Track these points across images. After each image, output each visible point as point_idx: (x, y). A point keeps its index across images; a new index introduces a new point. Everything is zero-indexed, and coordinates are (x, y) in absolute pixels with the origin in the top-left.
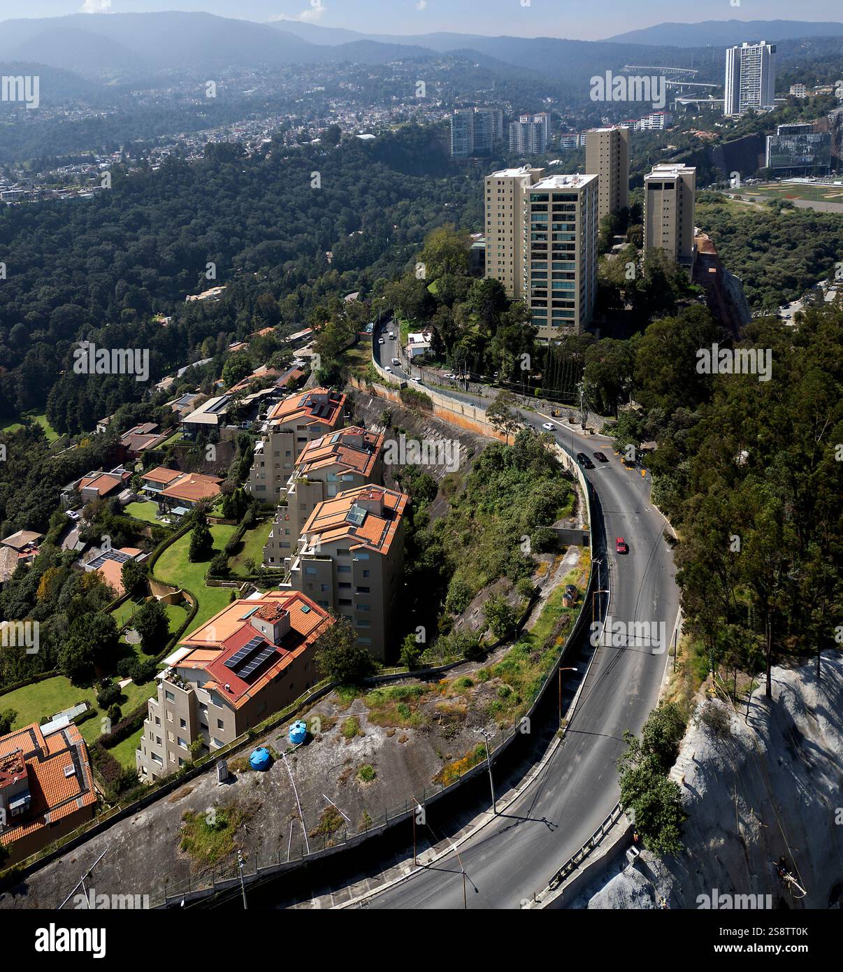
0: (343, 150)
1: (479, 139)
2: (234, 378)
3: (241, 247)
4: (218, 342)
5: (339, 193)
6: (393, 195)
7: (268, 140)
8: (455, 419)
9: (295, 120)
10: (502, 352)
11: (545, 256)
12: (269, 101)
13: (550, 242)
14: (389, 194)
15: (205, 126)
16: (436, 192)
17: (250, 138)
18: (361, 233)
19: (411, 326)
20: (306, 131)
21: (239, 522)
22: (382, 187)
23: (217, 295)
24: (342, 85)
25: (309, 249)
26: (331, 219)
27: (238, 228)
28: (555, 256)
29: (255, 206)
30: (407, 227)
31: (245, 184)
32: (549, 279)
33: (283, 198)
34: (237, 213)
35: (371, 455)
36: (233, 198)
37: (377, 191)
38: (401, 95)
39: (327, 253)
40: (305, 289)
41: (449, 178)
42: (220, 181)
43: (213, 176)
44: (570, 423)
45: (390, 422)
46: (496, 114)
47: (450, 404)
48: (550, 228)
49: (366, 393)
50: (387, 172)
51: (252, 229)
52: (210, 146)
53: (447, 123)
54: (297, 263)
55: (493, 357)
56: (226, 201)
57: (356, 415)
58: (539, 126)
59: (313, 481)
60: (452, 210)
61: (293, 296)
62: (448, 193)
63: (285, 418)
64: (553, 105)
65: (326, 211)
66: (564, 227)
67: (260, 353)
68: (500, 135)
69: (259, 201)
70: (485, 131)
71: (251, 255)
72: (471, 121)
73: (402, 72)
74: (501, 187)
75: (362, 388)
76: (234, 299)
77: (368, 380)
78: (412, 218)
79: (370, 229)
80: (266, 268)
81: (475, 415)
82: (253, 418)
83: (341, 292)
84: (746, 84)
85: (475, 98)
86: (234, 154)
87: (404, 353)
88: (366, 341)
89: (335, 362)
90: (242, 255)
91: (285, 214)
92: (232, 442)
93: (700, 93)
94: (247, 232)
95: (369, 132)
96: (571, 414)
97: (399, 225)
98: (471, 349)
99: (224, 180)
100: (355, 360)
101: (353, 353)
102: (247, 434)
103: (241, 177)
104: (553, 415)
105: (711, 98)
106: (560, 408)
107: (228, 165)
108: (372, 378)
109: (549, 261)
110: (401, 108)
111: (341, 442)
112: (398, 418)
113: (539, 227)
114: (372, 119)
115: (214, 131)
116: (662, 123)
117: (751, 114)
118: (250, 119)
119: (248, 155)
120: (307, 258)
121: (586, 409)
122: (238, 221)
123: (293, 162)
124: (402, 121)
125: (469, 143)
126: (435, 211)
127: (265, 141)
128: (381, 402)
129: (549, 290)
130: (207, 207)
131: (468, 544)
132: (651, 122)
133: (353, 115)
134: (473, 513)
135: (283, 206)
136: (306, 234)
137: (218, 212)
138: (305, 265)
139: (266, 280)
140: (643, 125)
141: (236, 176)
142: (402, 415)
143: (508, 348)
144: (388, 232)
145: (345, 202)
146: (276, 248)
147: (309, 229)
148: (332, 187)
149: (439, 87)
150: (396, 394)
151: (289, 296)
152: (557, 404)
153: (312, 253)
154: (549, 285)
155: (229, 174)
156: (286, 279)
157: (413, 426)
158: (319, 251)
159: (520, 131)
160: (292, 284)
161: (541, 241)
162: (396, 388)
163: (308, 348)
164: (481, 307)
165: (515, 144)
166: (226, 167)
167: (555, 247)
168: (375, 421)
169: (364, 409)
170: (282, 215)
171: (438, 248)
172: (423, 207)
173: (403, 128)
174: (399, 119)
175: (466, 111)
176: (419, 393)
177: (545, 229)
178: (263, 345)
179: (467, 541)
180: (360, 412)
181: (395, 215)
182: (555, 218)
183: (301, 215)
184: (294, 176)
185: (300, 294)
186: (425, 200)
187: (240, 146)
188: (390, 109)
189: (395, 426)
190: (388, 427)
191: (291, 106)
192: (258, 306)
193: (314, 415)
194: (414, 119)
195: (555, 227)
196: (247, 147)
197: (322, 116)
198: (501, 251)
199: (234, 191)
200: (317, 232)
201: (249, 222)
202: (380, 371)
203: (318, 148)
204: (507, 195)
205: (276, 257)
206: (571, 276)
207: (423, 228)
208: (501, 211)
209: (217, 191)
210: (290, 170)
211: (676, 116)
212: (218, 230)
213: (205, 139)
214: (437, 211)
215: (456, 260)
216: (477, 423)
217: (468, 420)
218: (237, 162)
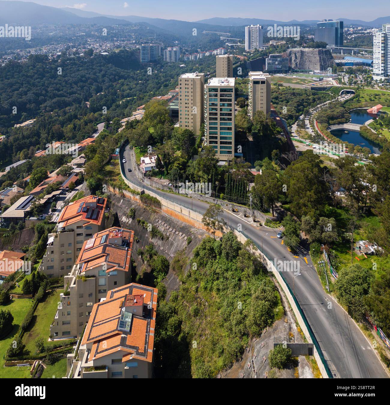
0: (94, 59)
1: (152, 55)
2: (36, 181)
3: (45, 101)
4: (30, 152)
5: (92, 76)
6: (117, 77)
7: (60, 54)
8: (176, 215)
9: (72, 46)
10: (200, 173)
11: (216, 119)
12: (60, 37)
13: (219, 112)
14: (115, 77)
15: (30, 47)
16: (135, 76)
17: (51, 53)
18: (103, 93)
19: (141, 152)
20: (77, 50)
21: (33, 296)
22: (112, 74)
23: (30, 124)
24: (92, 33)
25: (78, 101)
26: (89, 87)
27: (44, 92)
28: (221, 119)
29: (52, 82)
30: (123, 91)
31: (48, 72)
32: (219, 131)
33: (66, 79)
34: (43, 85)
35: (128, 250)
36: (42, 79)
37: (110, 76)
38: (118, 38)
39: (87, 102)
40: (77, 122)
41: (140, 71)
42: (36, 71)
43: (32, 69)
44: (245, 216)
45: (134, 215)
46: (158, 47)
47: (173, 206)
48: (219, 105)
49: (118, 195)
50: (114, 68)
51: (50, 93)
52: (32, 56)
53: (139, 49)
54: (72, 107)
55: (195, 176)
56: (38, 80)
57: (112, 209)
58: (175, 52)
59: (89, 277)
60: (143, 84)
61: (70, 126)
62: (140, 77)
63: (69, 221)
64: (178, 44)
65: (86, 84)
66: (226, 105)
67: (53, 163)
68: (160, 54)
69: (55, 80)
70: (154, 53)
71: (50, 104)
72: (149, 49)
73: (118, 29)
74: (187, 82)
75: (116, 193)
76: (39, 127)
77: (120, 188)
78: (125, 87)
79: (107, 92)
80: (56, 110)
81: (189, 214)
82: (47, 212)
83: (95, 123)
84: (253, 39)
85: (148, 40)
86: (43, 59)
87: (139, 169)
88: (115, 159)
89: (99, 176)
90: (45, 104)
91: (67, 86)
92: (33, 228)
93: (234, 42)
94: (48, 94)
95: (105, 51)
96: (245, 211)
97: (120, 90)
98: (181, 169)
99: (37, 71)
100: (111, 173)
101: (109, 168)
102: (43, 224)
103: (46, 69)
104: (234, 211)
105: (239, 44)
106: (237, 206)
107: (40, 64)
108: (122, 187)
109: (219, 121)
110: (118, 42)
111: (108, 243)
112: (139, 213)
113: (213, 104)
114: (106, 46)
115: (34, 49)
116: (223, 52)
117: (257, 50)
118: (51, 44)
119: (50, 60)
120: (78, 105)
121: (253, 208)
122: (43, 89)
123: (72, 63)
124: (119, 48)
125: (148, 57)
126: (135, 84)
127: (58, 54)
128: (129, 202)
129: (219, 136)
130: (28, 82)
131: (197, 315)
132: (219, 52)
133: (98, 45)
134: (197, 289)
135: (66, 82)
136: (77, 94)
137: (34, 85)
138: (76, 108)
139: (56, 116)
140: (215, 53)
141: (44, 69)
142: (142, 210)
143: (204, 171)
144: (115, 93)
145: (95, 80)
146: (62, 101)
147: (79, 92)
148: (89, 74)
149: (133, 35)
150: (138, 197)
151: (69, 126)
152: (235, 204)
153: (80, 103)
154: (219, 133)
155: (40, 68)
156: (67, 116)
157: (149, 218)
158: (83, 102)
159: (168, 53)
160: (70, 120)
161: (214, 111)
162: (138, 194)
163: (80, 158)
164: (182, 145)
165: (166, 58)
166: (39, 65)
167: (221, 114)
168: (125, 214)
169: (117, 206)
170: (65, 86)
171: (155, 112)
172: (130, 82)
173: (120, 51)
174: (118, 47)
175: (147, 45)
176: (152, 197)
177: (216, 105)
178: (55, 159)
179: (197, 313)
180: (115, 207)
181: (118, 86)
182: (221, 100)
183: (75, 86)
184: (71, 69)
185: (74, 125)
186: (131, 80)
187: (46, 56)
188: (114, 43)
189: (138, 219)
190: (134, 218)
191: (70, 40)
192: (52, 131)
193: (88, 218)
194: (124, 47)
195: (222, 105)
196: (49, 56)
197: (84, 44)
198: (187, 113)
199: (42, 76)
200: (82, 94)
201: (49, 89)
202: (126, 182)
203: (83, 58)
204: (190, 86)
205: (62, 105)
206: (230, 129)
207: (131, 92)
208: (187, 94)
209: (34, 76)
210: (70, 67)
211: (227, 50)
212: (34, 93)
213: (30, 52)
214: (137, 84)
215: (164, 118)
216: (191, 219)
217: (185, 217)
218: (44, 63)
